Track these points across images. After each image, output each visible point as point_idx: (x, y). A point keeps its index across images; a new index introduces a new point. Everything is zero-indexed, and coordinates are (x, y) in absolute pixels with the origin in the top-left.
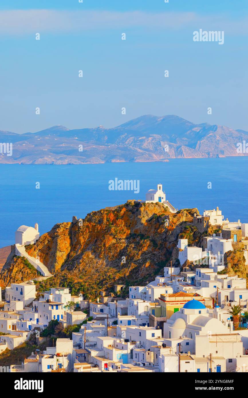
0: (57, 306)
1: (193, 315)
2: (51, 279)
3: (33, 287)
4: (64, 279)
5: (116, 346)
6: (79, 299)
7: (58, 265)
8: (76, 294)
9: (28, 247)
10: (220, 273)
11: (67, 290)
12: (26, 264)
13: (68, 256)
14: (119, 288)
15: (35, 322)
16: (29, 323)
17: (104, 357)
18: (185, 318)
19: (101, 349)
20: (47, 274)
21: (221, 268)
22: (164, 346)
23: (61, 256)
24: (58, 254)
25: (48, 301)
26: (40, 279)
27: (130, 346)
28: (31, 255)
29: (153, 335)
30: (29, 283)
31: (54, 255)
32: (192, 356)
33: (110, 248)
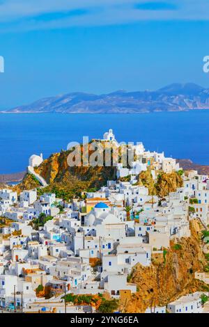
0: (46, 205)
1: (100, 212)
2: (46, 188)
3: (36, 192)
4: (54, 188)
5: (54, 231)
6: (60, 200)
7: (52, 180)
8: (60, 197)
9: (35, 168)
10: (133, 185)
11: (54, 195)
12: (33, 178)
13: (58, 174)
14: (82, 194)
15: (32, 214)
16: (29, 215)
17: (46, 238)
18: (94, 214)
19: (46, 233)
20: (45, 184)
21: (135, 182)
22: (79, 231)
23: (54, 174)
24: (52, 172)
25: (41, 202)
26: (41, 187)
27: (62, 231)
28: (36, 173)
29: (75, 224)
30: (34, 191)
31: (50, 173)
32: (94, 238)
33: (80, 170)
